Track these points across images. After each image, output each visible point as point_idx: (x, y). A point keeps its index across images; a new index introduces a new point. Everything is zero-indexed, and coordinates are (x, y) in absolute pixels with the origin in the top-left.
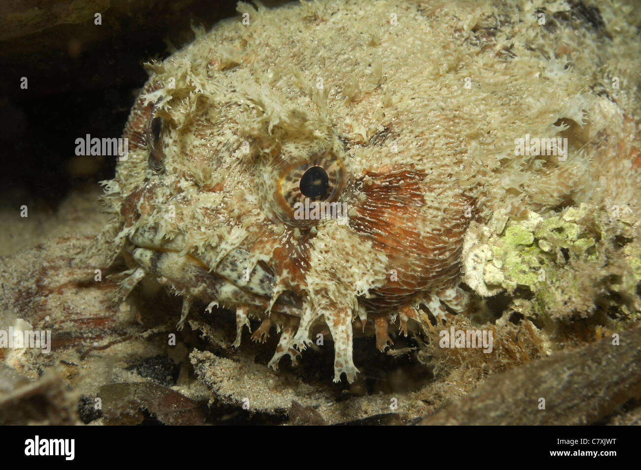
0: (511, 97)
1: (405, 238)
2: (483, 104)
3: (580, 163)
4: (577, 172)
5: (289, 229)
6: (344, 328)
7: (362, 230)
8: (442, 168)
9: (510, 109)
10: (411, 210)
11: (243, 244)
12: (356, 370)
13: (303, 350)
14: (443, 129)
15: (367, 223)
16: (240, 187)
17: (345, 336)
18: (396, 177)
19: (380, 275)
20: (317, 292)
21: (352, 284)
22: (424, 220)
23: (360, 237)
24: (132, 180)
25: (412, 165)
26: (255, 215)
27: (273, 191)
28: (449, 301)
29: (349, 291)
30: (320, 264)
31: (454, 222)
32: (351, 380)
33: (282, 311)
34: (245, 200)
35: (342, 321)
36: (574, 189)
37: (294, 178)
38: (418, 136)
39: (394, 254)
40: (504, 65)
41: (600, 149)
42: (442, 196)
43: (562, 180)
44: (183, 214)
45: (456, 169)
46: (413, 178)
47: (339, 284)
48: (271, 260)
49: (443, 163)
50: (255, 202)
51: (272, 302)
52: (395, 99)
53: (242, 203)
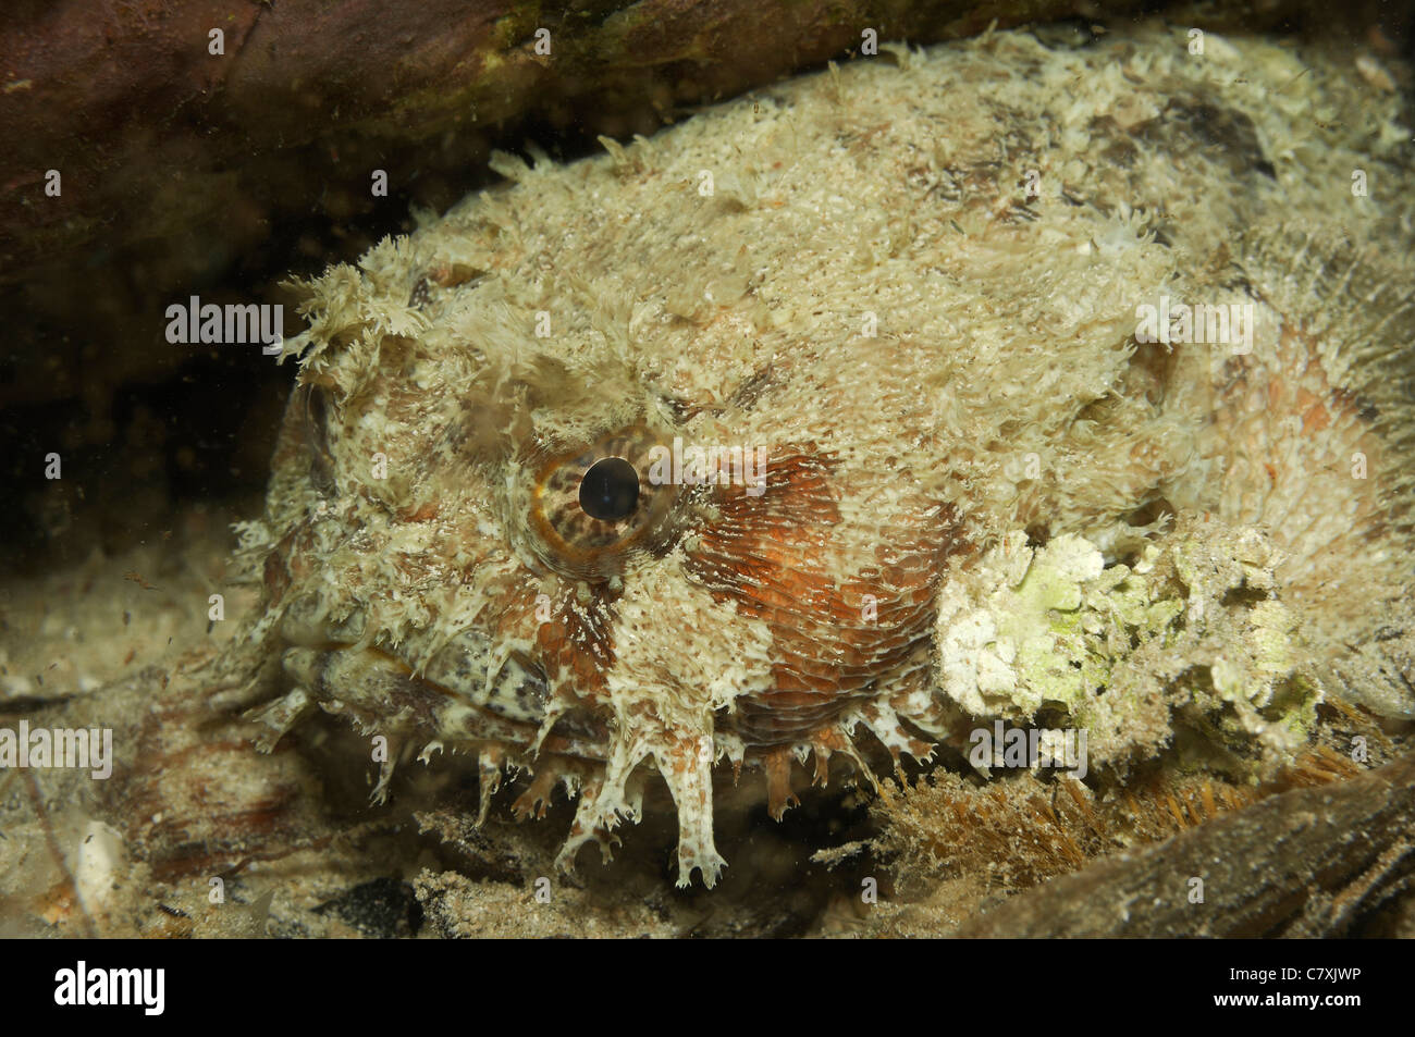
0: (1024, 300)
1: (804, 590)
2: (965, 316)
3: (1176, 425)
4: (1167, 443)
5: (566, 586)
6: (693, 777)
7: (716, 579)
8: (873, 447)
9: (1020, 324)
10: (812, 533)
11: (478, 620)
12: (721, 861)
13: (614, 827)
14: (876, 368)
15: (724, 565)
16: (468, 508)
17: (697, 794)
18: (778, 470)
19: (759, 665)
20: (634, 709)
21: (702, 689)
22: (841, 551)
23: (713, 592)
24: (284, 516)
25: (811, 444)
26: (500, 562)
27: (526, 510)
28: (918, 717)
29: (699, 704)
30: (633, 652)
31: (905, 554)
32: (710, 882)
33: (569, 751)
34: (479, 534)
35: (689, 765)
36: (1163, 476)
37: (566, 484)
38: (823, 386)
39: (784, 624)
40: (1013, 234)
41: (1230, 397)
42: (874, 501)
43: (1138, 460)
44: (360, 570)
45: (905, 447)
46: (815, 470)
47: (677, 690)
48: (535, 648)
49: (875, 437)
50: (499, 536)
51: (542, 734)
52: (780, 318)
53: (473, 540)
